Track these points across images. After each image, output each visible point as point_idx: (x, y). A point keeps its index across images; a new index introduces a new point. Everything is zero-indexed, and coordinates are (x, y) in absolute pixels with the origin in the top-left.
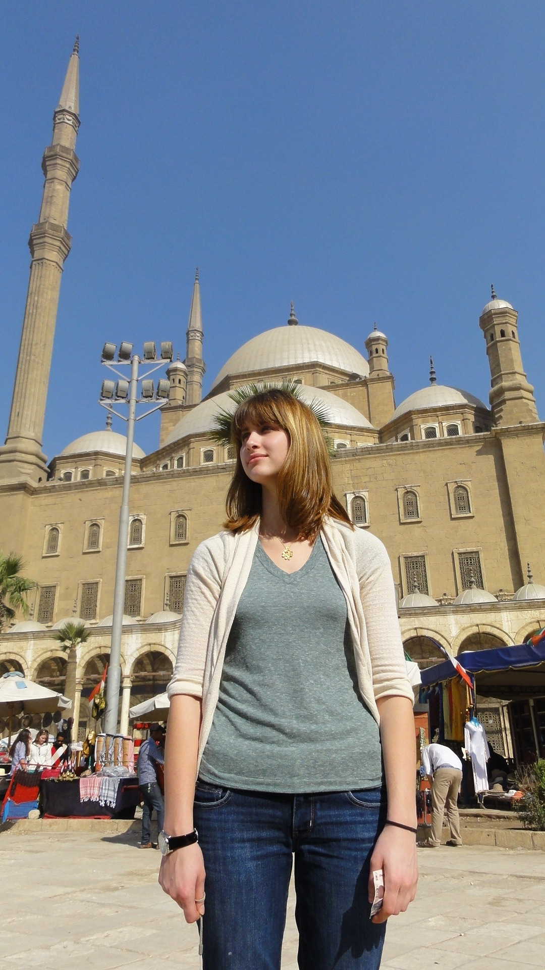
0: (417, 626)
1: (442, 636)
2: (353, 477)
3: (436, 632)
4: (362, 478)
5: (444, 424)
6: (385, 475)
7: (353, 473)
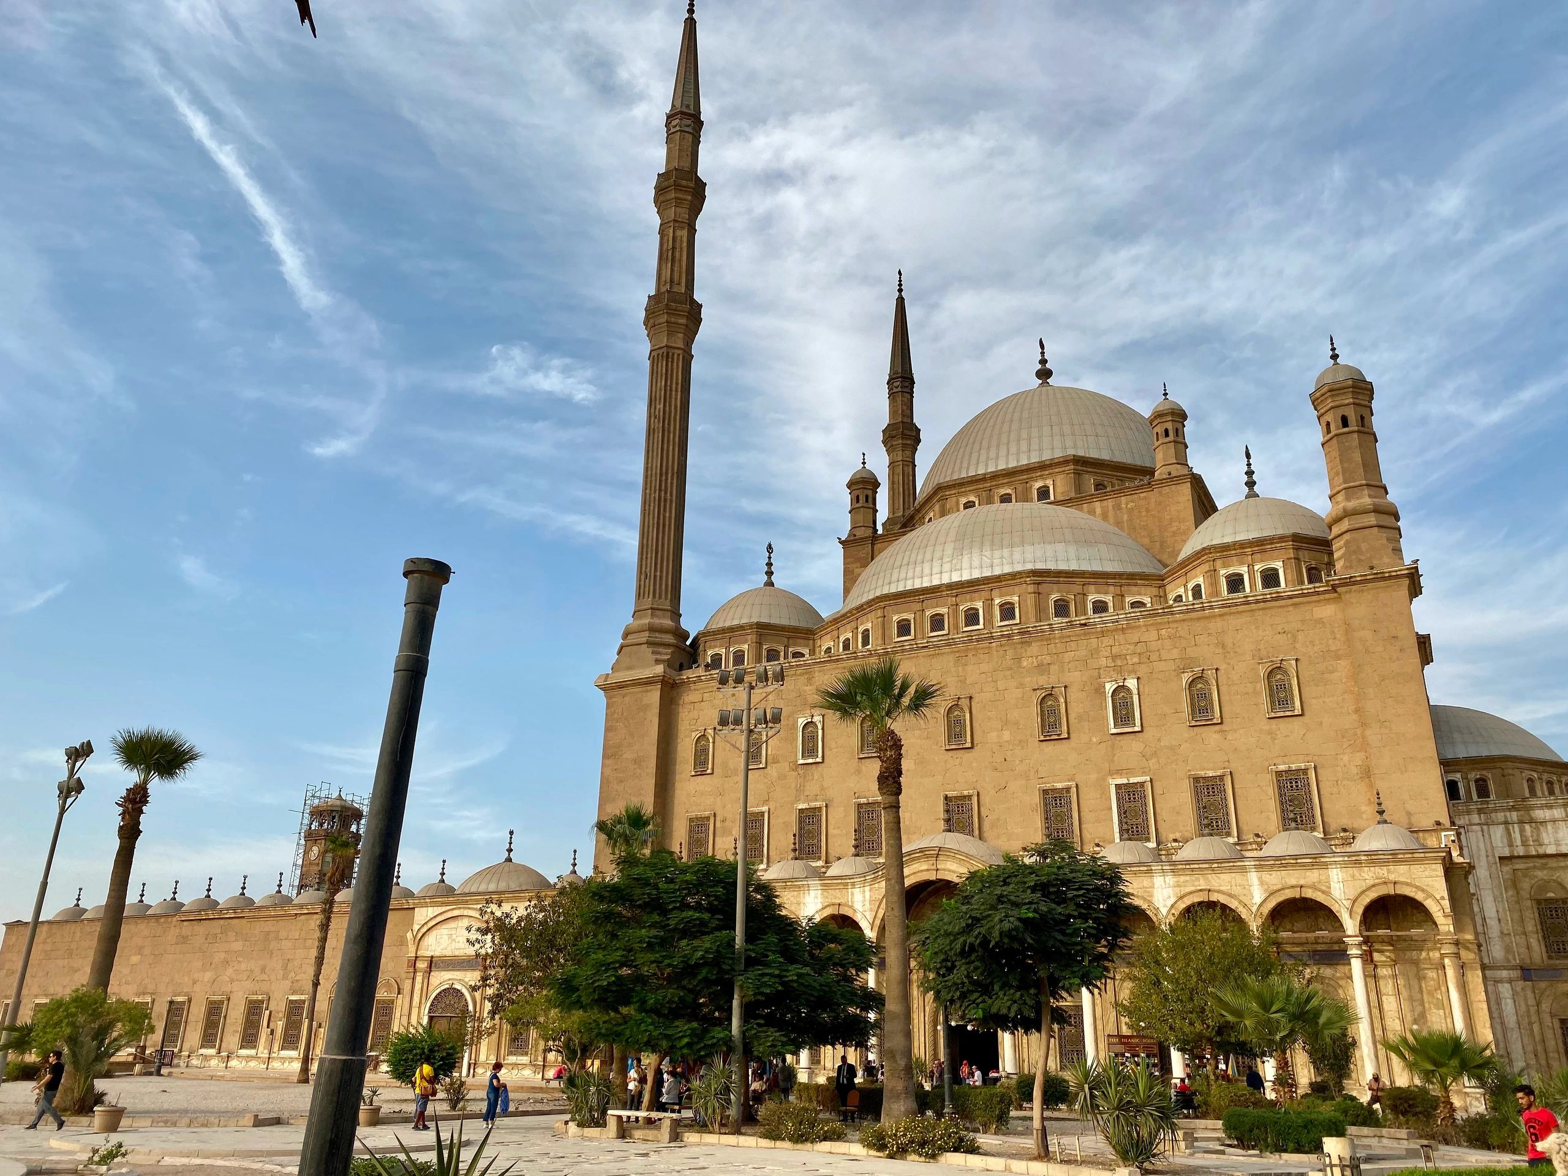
0: (1204, 887)
1: (1240, 902)
2: (1114, 657)
3: (1230, 895)
4: (1128, 657)
5: (1256, 568)
6: (1162, 652)
7: (1115, 650)
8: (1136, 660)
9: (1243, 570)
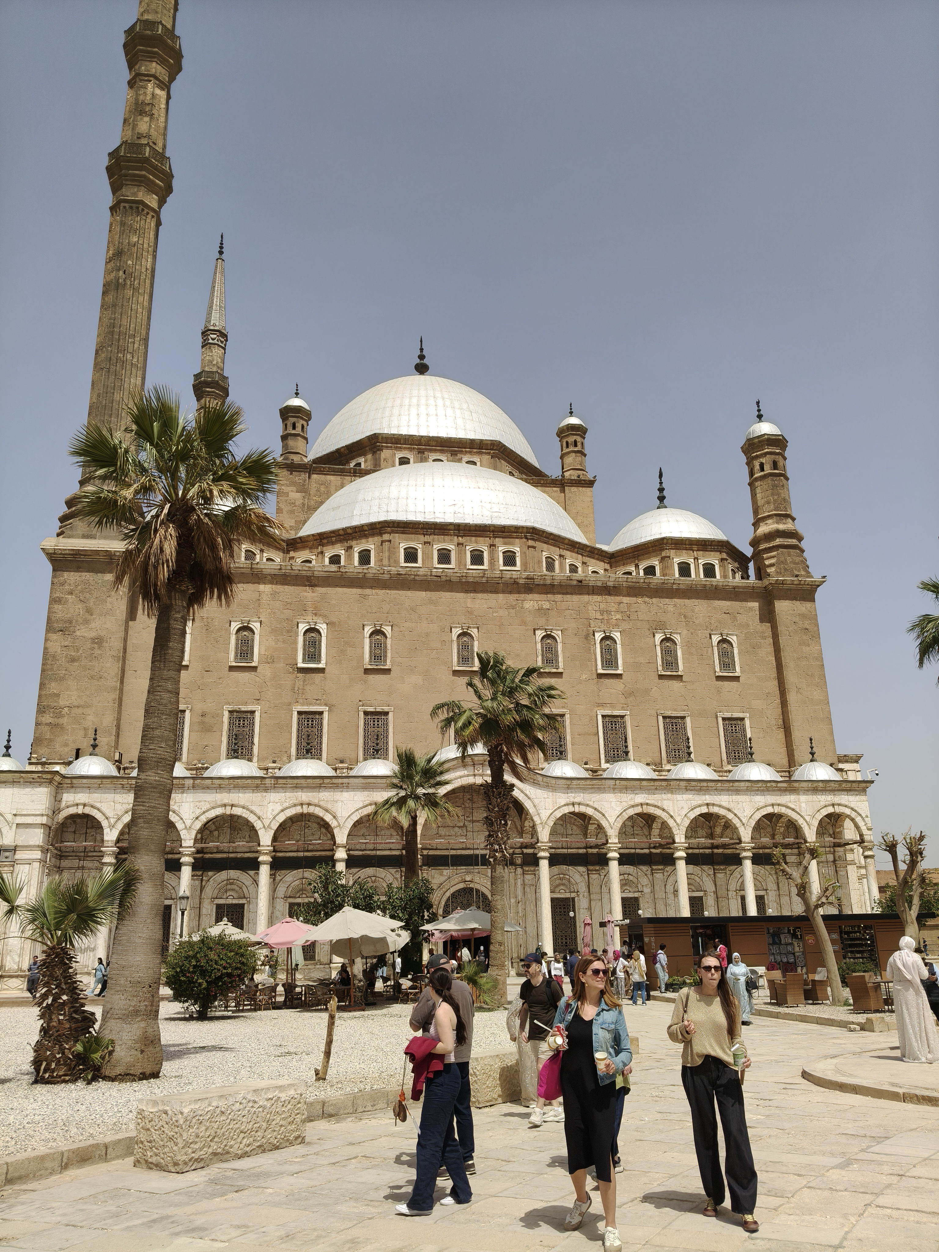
0: (708, 802)
1: (735, 815)
2: (602, 612)
3: (729, 810)
4: (613, 613)
5: (700, 561)
6: (639, 613)
7: (603, 606)
8: (619, 616)
9: (691, 561)
